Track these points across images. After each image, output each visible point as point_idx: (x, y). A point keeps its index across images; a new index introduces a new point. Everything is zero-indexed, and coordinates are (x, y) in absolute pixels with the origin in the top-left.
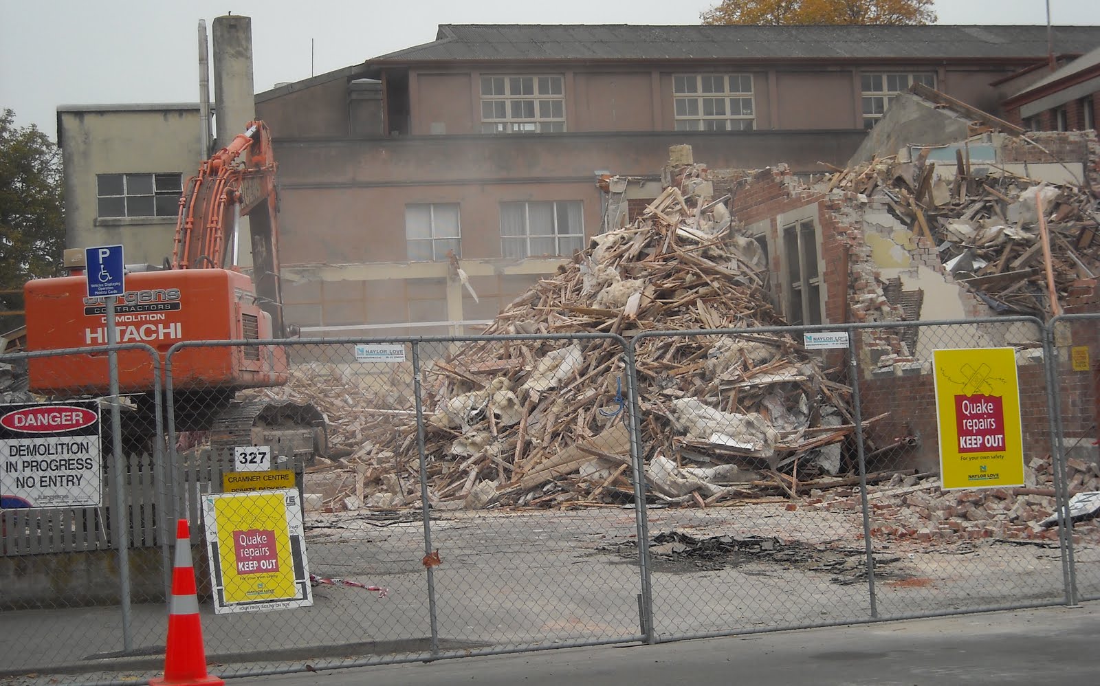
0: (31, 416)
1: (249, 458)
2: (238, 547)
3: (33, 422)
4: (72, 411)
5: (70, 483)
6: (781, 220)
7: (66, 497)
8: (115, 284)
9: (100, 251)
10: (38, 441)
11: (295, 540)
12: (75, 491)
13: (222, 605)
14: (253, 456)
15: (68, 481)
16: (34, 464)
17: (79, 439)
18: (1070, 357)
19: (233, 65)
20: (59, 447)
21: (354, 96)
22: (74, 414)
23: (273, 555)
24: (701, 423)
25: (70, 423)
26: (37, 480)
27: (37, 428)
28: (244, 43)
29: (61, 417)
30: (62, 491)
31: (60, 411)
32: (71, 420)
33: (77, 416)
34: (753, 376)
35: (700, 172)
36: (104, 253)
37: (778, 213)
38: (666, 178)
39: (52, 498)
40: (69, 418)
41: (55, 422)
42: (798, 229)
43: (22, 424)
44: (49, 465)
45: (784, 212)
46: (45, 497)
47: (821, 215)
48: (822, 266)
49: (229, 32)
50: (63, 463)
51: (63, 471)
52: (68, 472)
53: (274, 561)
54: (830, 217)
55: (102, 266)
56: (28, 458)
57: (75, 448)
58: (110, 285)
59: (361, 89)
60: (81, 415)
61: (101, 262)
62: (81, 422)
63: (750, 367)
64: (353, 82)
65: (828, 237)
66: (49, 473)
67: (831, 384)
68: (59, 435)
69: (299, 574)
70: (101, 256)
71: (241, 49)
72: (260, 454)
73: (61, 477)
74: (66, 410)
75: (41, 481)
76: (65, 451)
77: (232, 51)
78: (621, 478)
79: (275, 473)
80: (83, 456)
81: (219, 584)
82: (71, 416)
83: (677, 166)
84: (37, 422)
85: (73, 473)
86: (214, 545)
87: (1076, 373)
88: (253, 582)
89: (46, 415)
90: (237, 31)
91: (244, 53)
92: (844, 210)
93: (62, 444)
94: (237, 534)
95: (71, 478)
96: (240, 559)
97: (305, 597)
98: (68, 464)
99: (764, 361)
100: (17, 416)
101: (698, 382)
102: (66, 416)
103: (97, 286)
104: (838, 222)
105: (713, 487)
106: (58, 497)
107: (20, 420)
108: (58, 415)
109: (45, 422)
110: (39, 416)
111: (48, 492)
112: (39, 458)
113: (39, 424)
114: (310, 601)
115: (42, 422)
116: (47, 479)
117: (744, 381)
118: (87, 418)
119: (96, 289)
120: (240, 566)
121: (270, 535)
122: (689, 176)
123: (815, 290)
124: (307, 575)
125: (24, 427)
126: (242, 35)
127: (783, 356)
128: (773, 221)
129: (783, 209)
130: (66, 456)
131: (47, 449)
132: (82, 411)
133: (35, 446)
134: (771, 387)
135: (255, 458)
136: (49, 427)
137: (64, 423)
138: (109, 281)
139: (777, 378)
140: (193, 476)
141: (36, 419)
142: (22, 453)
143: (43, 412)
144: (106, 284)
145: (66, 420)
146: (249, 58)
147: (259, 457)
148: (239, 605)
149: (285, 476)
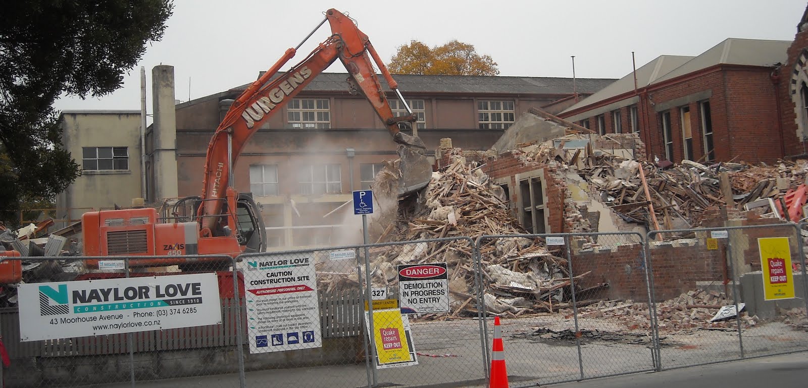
0: (414, 270)
1: (377, 293)
2: (383, 336)
3: (415, 273)
4: (434, 268)
5: (434, 301)
6: (518, 177)
7: (433, 307)
8: (369, 208)
9: (361, 193)
10: (418, 282)
11: (407, 332)
12: (437, 305)
13: (378, 364)
15: (433, 300)
16: (417, 292)
17: (438, 281)
18: (706, 243)
19: (164, 91)
20: (428, 285)
21: (223, 108)
22: (435, 269)
23: (398, 340)
24: (505, 277)
26: (418, 300)
27: (416, 276)
28: (170, 79)
29: (428, 271)
30: (431, 305)
32: (433, 272)
34: (522, 254)
35: (458, 152)
36: (362, 194)
37: (516, 174)
38: (438, 154)
39: (425, 309)
41: (426, 273)
42: (530, 182)
43: (410, 274)
44: (423, 293)
45: (520, 173)
46: (422, 308)
47: (546, 175)
48: (545, 199)
49: (162, 74)
50: (430, 292)
51: (431, 296)
52: (433, 296)
53: (399, 343)
54: (551, 176)
56: (414, 290)
57: (436, 285)
59: (227, 105)
60: (438, 269)
61: (361, 198)
62: (438, 273)
63: (520, 249)
64: (223, 100)
65: (550, 186)
66: (424, 297)
67: (555, 257)
68: (428, 279)
69: (411, 350)
70: (361, 195)
71: (169, 83)
72: (381, 291)
73: (430, 298)
74: (431, 267)
75: (420, 301)
76: (431, 286)
77: (164, 84)
78: (469, 304)
79: (388, 301)
80: (440, 288)
81: (376, 355)
82: (433, 270)
83: (445, 149)
85: (436, 296)
87: (710, 250)
88: (391, 353)
89: (421, 270)
90: (167, 73)
91: (170, 85)
92: (558, 172)
93: (430, 284)
94: (382, 330)
95: (434, 299)
96: (384, 342)
97: (415, 361)
98: (433, 292)
99: (525, 247)
100: (407, 271)
101: (494, 258)
103: (358, 209)
104: (556, 178)
105: (516, 309)
106: (429, 308)
107: (409, 272)
109: (421, 273)
110: (418, 270)
111: (424, 305)
112: (419, 290)
113: (418, 274)
114: (417, 363)
116: (423, 300)
117: (519, 256)
118: (441, 271)
119: (359, 211)
120: (385, 345)
121: (396, 330)
122: (453, 154)
123: (541, 212)
124: (414, 349)
125: (411, 276)
126: (169, 75)
127: (535, 244)
128: (513, 178)
129: (519, 172)
130: (432, 289)
131: (422, 286)
132: (439, 268)
133: (416, 284)
134: (532, 259)
135: (379, 293)
136: (423, 275)
137: (430, 273)
138: (365, 207)
139: (533, 255)
140: (351, 302)
141: (416, 271)
142: (410, 287)
143: (419, 268)
146: (173, 88)
147: (381, 293)
148: (386, 364)
149: (393, 302)
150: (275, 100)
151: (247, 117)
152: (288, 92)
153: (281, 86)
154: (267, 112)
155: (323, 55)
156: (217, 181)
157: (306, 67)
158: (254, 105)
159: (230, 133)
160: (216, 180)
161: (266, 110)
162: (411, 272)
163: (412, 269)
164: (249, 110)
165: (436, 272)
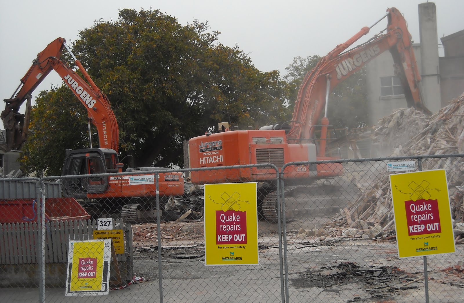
1: (104, 224)
2: (80, 265)
11: (106, 263)
13: (69, 292)
14: (105, 223)
23: (95, 270)
53: (94, 273)
69: (105, 279)
72: (108, 222)
79: (115, 231)
81: (69, 282)
86: (71, 264)
88: (83, 282)
94: (81, 260)
96: (80, 271)
97: (106, 290)
114: (107, 293)
120: (80, 274)
121: (95, 260)
124: (108, 279)
135: (106, 224)
140: (80, 231)
147: (108, 223)
148: (76, 292)
149: (119, 233)
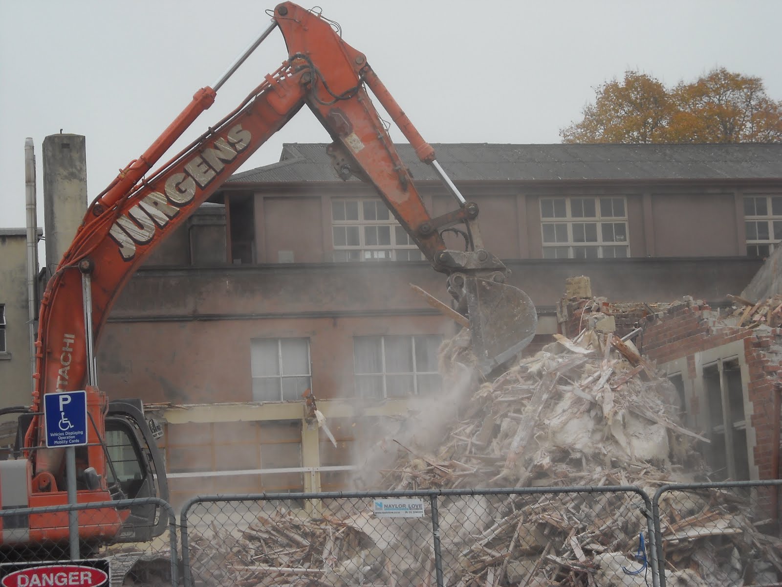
0: (35, 576)
3: (38, 582)
4: (80, 570)
6: (701, 359)
8: (77, 433)
9: (61, 398)
19: (65, 187)
21: (195, 221)
22: (82, 574)
25: (77, 583)
28: (78, 163)
29: (68, 577)
31: (67, 571)
32: (79, 580)
33: (86, 575)
34: (681, 529)
35: (601, 306)
36: (65, 399)
37: (696, 351)
38: (562, 312)
40: (77, 578)
41: (61, 582)
42: (721, 368)
45: (703, 349)
47: (748, 354)
48: (749, 408)
49: (61, 152)
54: (759, 355)
55: (63, 414)
58: (72, 433)
59: (203, 214)
60: (90, 574)
61: (61, 409)
62: (90, 582)
63: (677, 519)
65: (757, 378)
67: (762, 536)
70: (62, 403)
71: (74, 170)
74: (73, 570)
77: (65, 173)
82: (79, 576)
83: (574, 300)
84: (41, 582)
89: (52, 575)
90: (71, 150)
91: (77, 175)
92: (774, 348)
99: (691, 512)
100: (19, 577)
101: (621, 536)
102: (73, 576)
103: (56, 434)
104: (768, 361)
107: (23, 581)
108: (65, 575)
109: (51, 583)
110: (44, 576)
113: (44, 584)
115: (47, 583)
117: (671, 533)
118: (97, 578)
119: (56, 438)
122: (589, 310)
123: (741, 435)
126: (75, 155)
127: (712, 506)
128: (691, 359)
129: (702, 346)
132: (92, 571)
134: (701, 541)
137: (71, 583)
138: (70, 430)
139: (704, 531)
141: (41, 579)
143: (48, 572)
144: (68, 433)
145: (73, 581)
146: (83, 180)
150: (178, 199)
151: (121, 237)
152: (204, 180)
153: (189, 167)
154: (162, 223)
155: (273, 98)
156: (64, 372)
157: (239, 127)
158: (135, 211)
159: (86, 271)
160: (60, 372)
161: (161, 219)
162: (27, 580)
163: (30, 574)
164: (124, 221)
165: (86, 581)
